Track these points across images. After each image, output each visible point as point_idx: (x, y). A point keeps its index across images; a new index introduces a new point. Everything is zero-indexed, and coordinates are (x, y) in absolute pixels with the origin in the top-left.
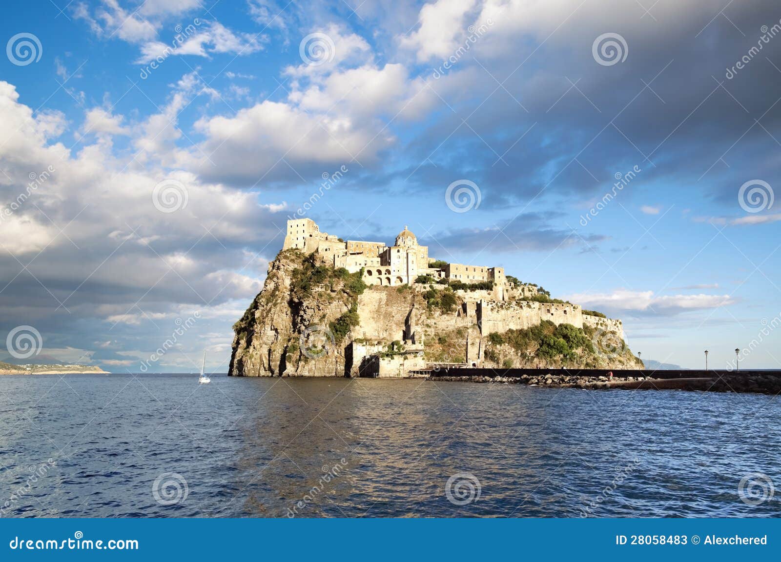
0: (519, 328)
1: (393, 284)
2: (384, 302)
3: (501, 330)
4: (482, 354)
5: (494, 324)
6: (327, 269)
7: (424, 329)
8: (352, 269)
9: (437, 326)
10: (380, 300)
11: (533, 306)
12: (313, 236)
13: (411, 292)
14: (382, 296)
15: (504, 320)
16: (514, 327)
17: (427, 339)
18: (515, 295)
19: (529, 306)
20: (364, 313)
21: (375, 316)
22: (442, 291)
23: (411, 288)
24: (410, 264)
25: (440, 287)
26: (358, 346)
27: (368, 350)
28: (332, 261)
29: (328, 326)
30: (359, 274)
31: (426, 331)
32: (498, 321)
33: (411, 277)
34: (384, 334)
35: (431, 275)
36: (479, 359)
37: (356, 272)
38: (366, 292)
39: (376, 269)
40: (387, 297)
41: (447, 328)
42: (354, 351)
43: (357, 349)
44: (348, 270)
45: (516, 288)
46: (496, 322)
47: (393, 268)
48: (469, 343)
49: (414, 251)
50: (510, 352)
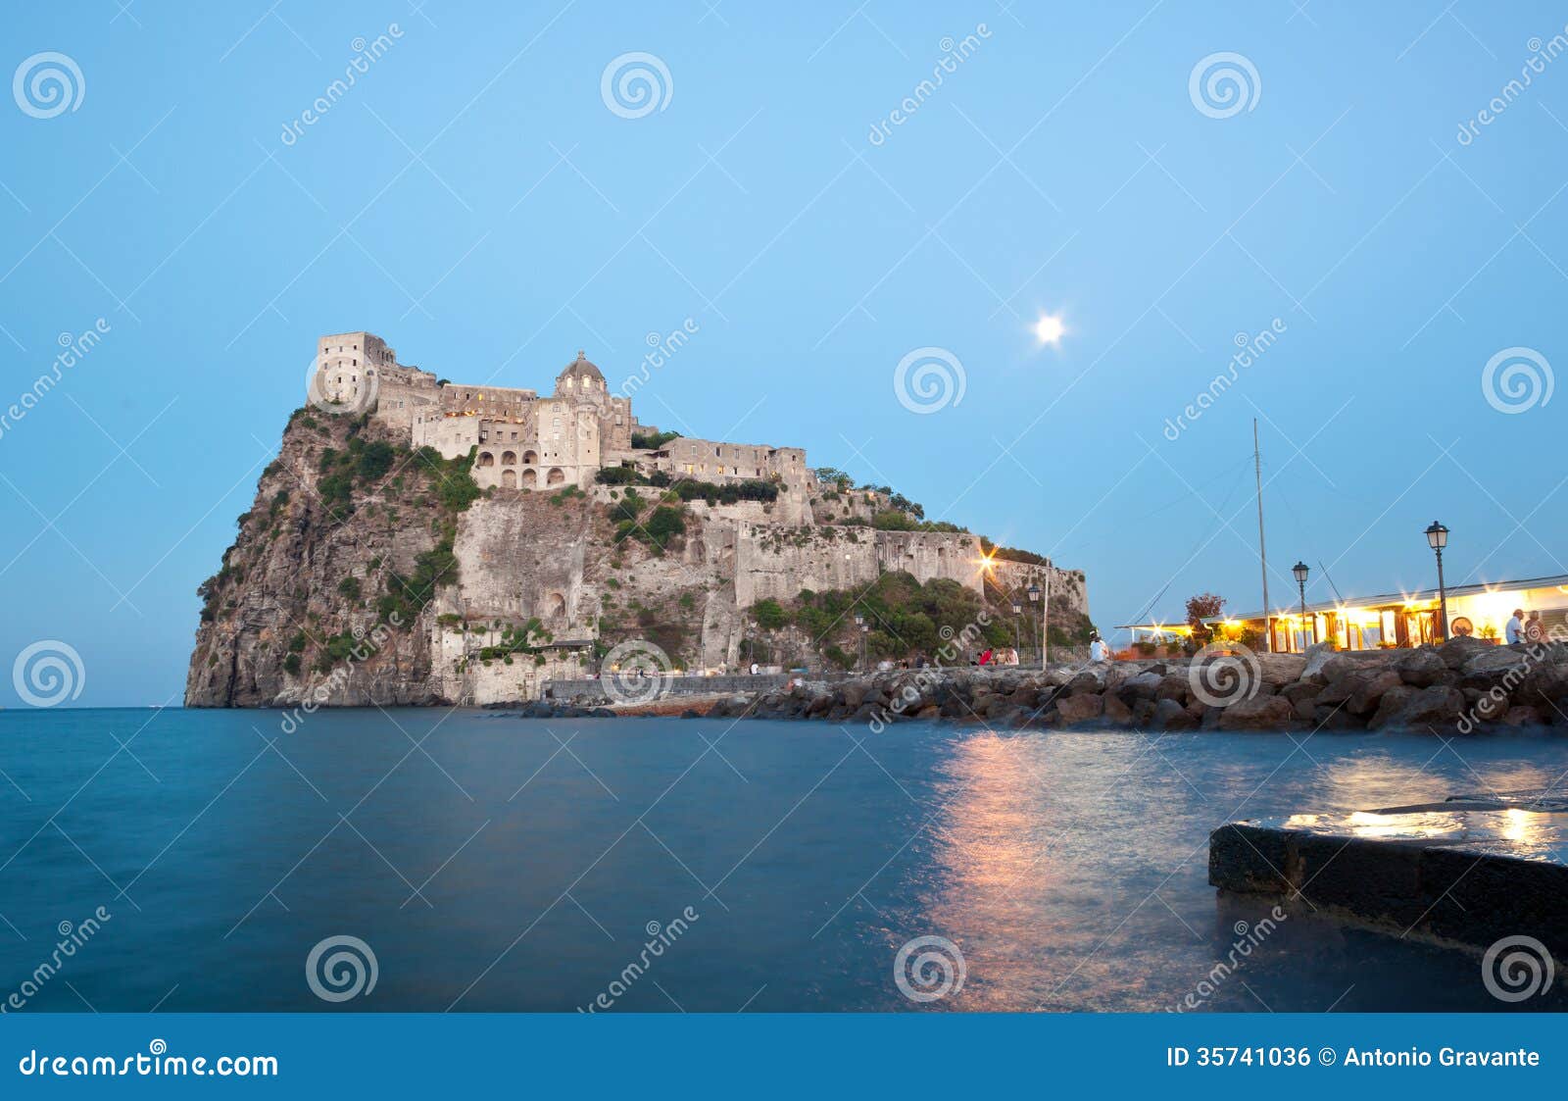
0: (826, 587)
1: (541, 484)
2: (516, 529)
3: (784, 592)
4: (733, 648)
5: (767, 578)
6: (393, 452)
7: (601, 592)
8: (449, 453)
9: (636, 585)
10: (509, 522)
11: (860, 538)
13: (581, 505)
14: (513, 515)
15: (792, 570)
16: (812, 585)
17: (608, 616)
18: (831, 512)
19: (853, 539)
20: (468, 554)
21: (495, 562)
22: (654, 502)
23: (582, 495)
24: (582, 438)
25: (650, 493)
26: (444, 633)
27: (469, 641)
28: (406, 430)
29: (384, 586)
30: (463, 463)
31: (607, 597)
32: (776, 574)
33: (585, 469)
34: (514, 603)
35: (633, 467)
36: (725, 663)
37: (460, 458)
38: (478, 505)
39: (502, 451)
40: (525, 517)
41: (659, 589)
42: (434, 644)
43: (441, 639)
44: (440, 453)
45: (835, 497)
46: (771, 575)
47: (543, 447)
48: (706, 625)
49: (592, 408)
50: (800, 646)
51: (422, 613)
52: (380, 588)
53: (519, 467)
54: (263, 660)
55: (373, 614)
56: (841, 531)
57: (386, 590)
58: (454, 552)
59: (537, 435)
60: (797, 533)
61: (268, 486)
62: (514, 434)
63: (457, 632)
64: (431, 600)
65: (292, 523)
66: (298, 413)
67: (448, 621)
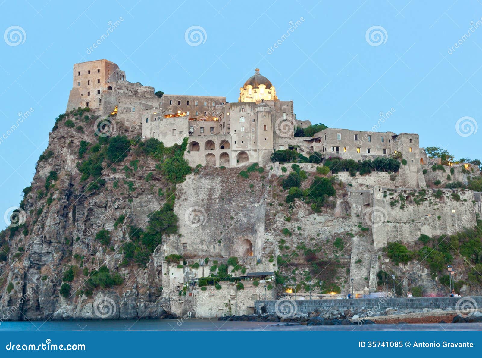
0: (438, 233)
1: (233, 163)
2: (217, 195)
4: (373, 277)
5: (396, 227)
6: (129, 142)
7: (278, 238)
8: (168, 142)
9: (302, 232)
10: (212, 190)
11: (462, 197)
12: (113, 88)
13: (261, 177)
14: (214, 185)
15: (413, 221)
16: (427, 231)
17: (283, 255)
18: (438, 179)
19: (457, 198)
20: (184, 212)
22: (311, 174)
23: (262, 170)
24: (260, 130)
25: (309, 168)
26: (170, 267)
27: (187, 273)
28: (138, 127)
29: (127, 236)
30: (179, 149)
31: (282, 241)
32: (402, 224)
33: (263, 152)
34: (217, 246)
35: (296, 149)
36: (368, 287)
37: (176, 146)
38: (190, 179)
39: (205, 140)
40: (222, 186)
41: (318, 235)
42: (164, 276)
43: (168, 272)
44: (162, 143)
45: (440, 168)
46: (398, 225)
47: (233, 137)
48: (353, 261)
49: (267, 109)
50: (421, 275)
51: (154, 254)
52: (124, 237)
53: (217, 151)
54: (44, 287)
55: (119, 255)
56: (448, 193)
57: (128, 239)
58: (174, 212)
59: (229, 128)
60: (417, 194)
61: (43, 168)
62: (212, 128)
63: (179, 267)
64: (160, 245)
65: (60, 193)
66: (62, 117)
67: (173, 260)
